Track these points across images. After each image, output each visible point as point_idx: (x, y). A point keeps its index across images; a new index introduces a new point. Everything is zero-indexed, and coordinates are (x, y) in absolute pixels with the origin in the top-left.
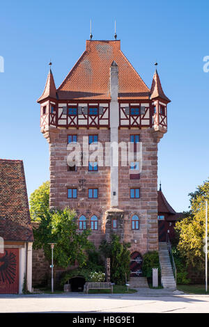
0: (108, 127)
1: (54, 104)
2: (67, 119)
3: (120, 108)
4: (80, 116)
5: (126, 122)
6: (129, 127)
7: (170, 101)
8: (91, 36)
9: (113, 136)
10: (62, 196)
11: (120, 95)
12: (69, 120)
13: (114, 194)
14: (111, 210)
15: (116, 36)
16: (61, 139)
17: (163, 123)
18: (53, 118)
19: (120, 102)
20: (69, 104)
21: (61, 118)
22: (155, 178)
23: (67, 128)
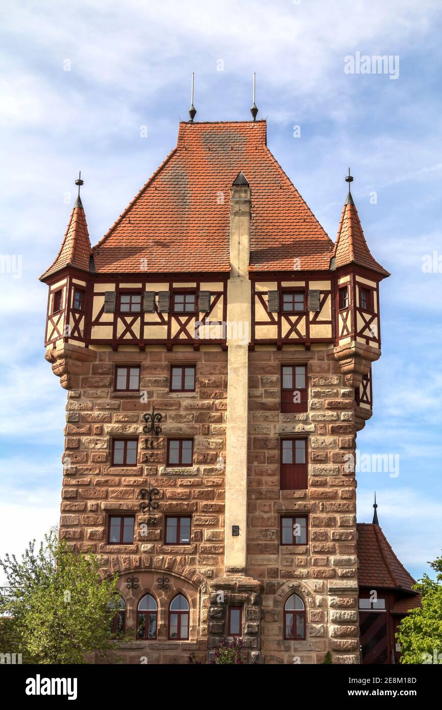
0: (222, 345)
1: (83, 284)
2: (114, 324)
3: (255, 294)
4: (149, 318)
5: (267, 332)
6: (279, 344)
7: (386, 275)
8: (193, 113)
9: (236, 370)
10: (92, 536)
11: (254, 257)
12: (121, 327)
13: (235, 531)
14: (224, 577)
15: (255, 112)
16: (97, 378)
17: (367, 333)
18: (77, 322)
19: (255, 277)
20: (122, 286)
21: (101, 320)
22: (351, 489)
23: (115, 350)
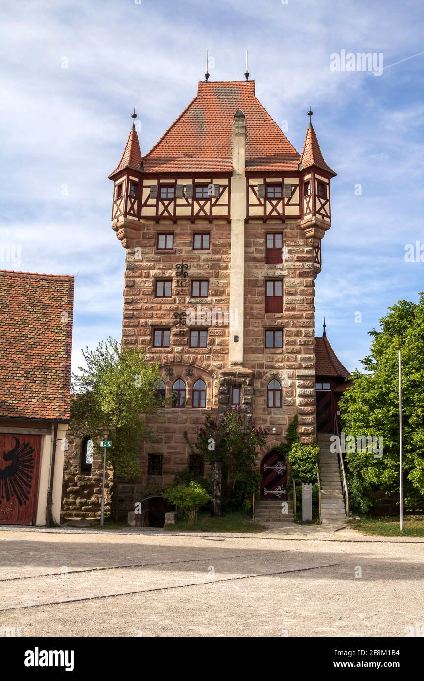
0: (227, 219)
1: (136, 180)
2: (157, 206)
3: (248, 186)
4: (179, 202)
5: (257, 211)
6: (265, 219)
7: (334, 175)
8: (207, 76)
9: (236, 236)
10: (143, 342)
11: (248, 163)
12: (161, 208)
13: (236, 339)
14: (229, 368)
15: (247, 75)
16: (146, 241)
17: (322, 211)
18: (133, 204)
19: (249, 175)
20: (162, 181)
21: (148, 204)
22: (311, 312)
23: (157, 223)
